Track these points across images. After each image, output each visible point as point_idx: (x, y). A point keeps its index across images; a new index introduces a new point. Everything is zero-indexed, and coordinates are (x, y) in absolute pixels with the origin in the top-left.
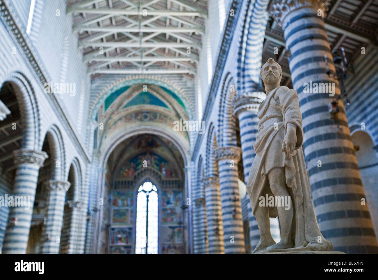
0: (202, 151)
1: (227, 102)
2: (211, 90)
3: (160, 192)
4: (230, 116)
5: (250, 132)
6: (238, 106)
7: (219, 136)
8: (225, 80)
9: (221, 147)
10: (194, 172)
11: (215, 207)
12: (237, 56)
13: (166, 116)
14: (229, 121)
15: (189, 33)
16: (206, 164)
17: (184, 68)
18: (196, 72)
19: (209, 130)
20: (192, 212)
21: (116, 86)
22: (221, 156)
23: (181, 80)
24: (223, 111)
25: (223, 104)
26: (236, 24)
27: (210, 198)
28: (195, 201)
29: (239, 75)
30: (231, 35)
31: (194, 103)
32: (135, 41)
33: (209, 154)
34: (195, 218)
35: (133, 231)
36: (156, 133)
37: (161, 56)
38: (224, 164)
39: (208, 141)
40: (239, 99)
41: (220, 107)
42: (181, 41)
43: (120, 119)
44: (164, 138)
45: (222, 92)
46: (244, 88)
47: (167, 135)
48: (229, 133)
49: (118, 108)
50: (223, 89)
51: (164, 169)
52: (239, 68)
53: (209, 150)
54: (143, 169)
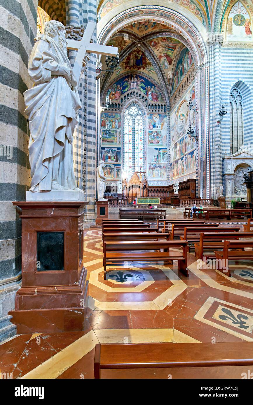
35: (122, 151)
51: (150, 93)
54: (129, 92)
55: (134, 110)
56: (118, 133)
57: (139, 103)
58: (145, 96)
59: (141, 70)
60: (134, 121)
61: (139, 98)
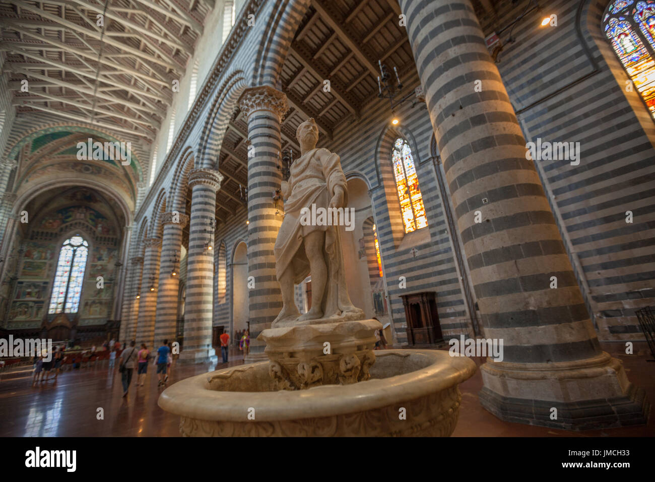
0: (149, 213)
1: (182, 172)
2: (168, 158)
3: (92, 248)
4: (183, 186)
5: (200, 203)
6: (194, 178)
7: (169, 202)
8: (184, 153)
9: (169, 212)
10: (136, 232)
11: (153, 267)
12: (200, 134)
13: (112, 174)
14: (181, 190)
15: (155, 99)
16: (150, 226)
17: (142, 132)
18: (155, 138)
19: (159, 195)
20: (127, 269)
21: (52, 128)
22: (168, 220)
23: (137, 142)
24: (177, 180)
25: (178, 174)
26: (205, 106)
27: (149, 258)
28: (132, 259)
29: (199, 151)
30: (199, 114)
31: (147, 167)
32: (89, 88)
33: (155, 217)
34: (129, 275)
35: (49, 285)
36: (97, 188)
37: (118, 112)
38: (169, 228)
39: (156, 205)
40: (196, 172)
41: (175, 176)
42: (144, 105)
43: (52, 165)
44: (107, 195)
45: (179, 163)
46: (202, 164)
47: (110, 192)
48: (179, 200)
49: (51, 153)
50: (180, 160)
51: (100, 225)
52: (200, 145)
53: (156, 213)
54: (74, 222)
55: (77, 240)
56: (47, 266)
57: (84, 234)
58: (93, 228)
59: (92, 203)
60: (75, 251)
61: (85, 229)
